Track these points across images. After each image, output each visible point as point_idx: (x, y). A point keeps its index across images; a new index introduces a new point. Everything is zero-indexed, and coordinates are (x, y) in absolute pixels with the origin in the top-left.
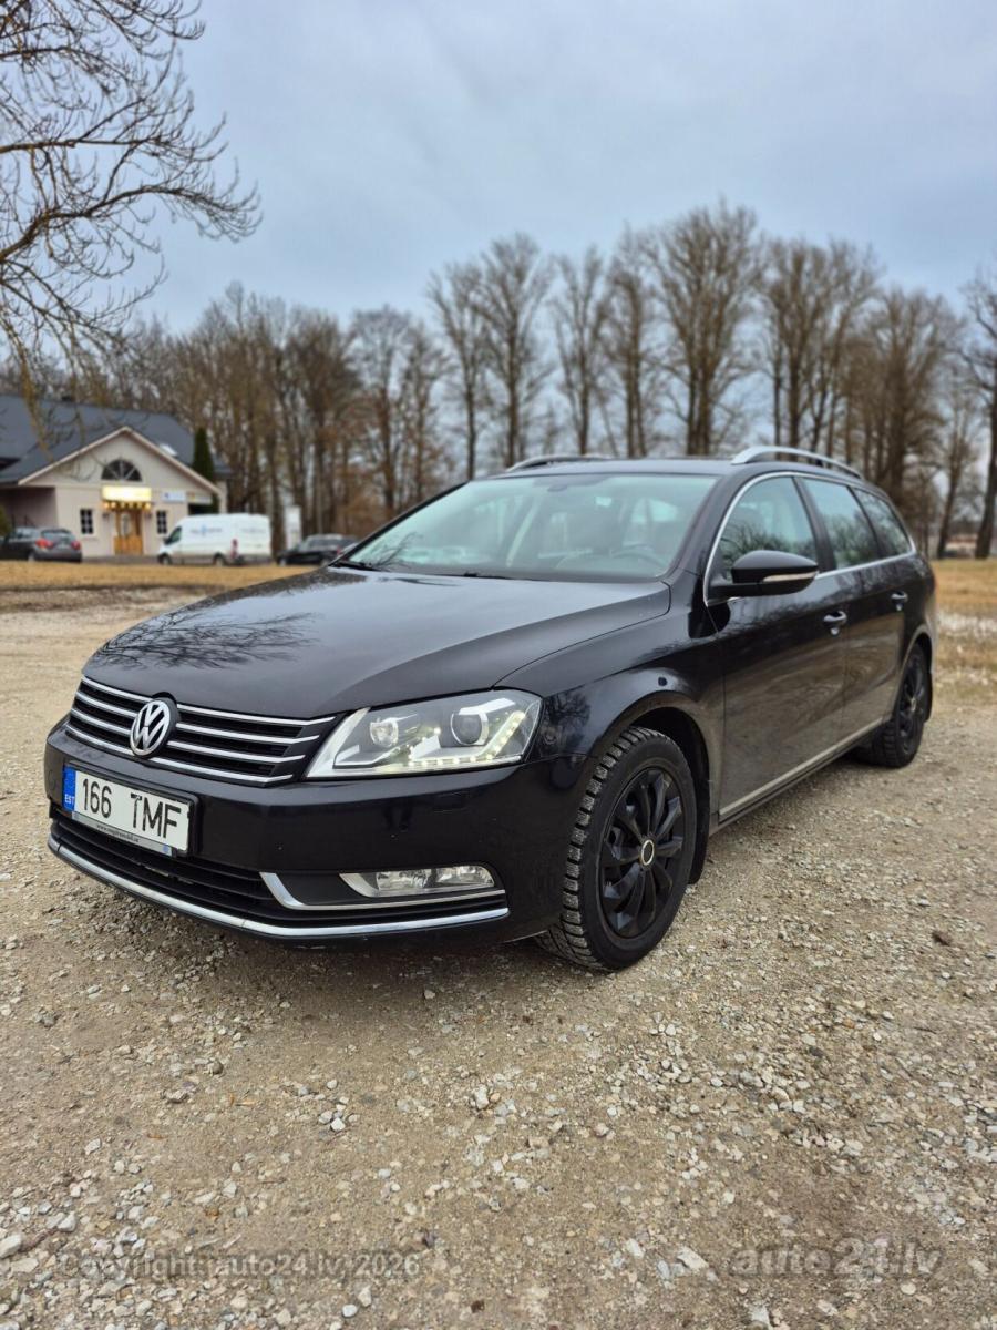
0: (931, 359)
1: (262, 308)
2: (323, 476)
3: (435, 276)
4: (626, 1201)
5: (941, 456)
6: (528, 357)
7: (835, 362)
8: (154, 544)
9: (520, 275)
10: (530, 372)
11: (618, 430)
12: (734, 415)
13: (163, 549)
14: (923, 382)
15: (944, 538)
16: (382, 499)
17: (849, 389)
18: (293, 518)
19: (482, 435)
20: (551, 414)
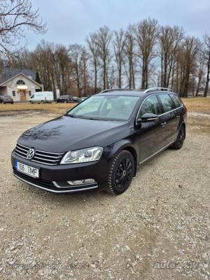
0: (195, 53)
1: (49, 44)
2: (64, 82)
3: (87, 36)
4: (117, 238)
5: (197, 73)
6: (108, 54)
7: (174, 54)
8: (28, 98)
9: (106, 35)
10: (108, 57)
11: (128, 70)
12: (152, 66)
13: (31, 99)
14: (194, 58)
15: (198, 92)
16: (77, 87)
17: (178, 59)
18: (58, 92)
19: (98, 72)
20: (113, 67)
